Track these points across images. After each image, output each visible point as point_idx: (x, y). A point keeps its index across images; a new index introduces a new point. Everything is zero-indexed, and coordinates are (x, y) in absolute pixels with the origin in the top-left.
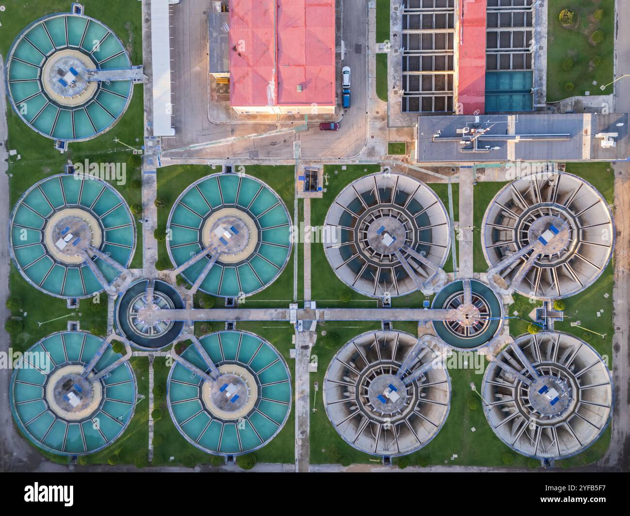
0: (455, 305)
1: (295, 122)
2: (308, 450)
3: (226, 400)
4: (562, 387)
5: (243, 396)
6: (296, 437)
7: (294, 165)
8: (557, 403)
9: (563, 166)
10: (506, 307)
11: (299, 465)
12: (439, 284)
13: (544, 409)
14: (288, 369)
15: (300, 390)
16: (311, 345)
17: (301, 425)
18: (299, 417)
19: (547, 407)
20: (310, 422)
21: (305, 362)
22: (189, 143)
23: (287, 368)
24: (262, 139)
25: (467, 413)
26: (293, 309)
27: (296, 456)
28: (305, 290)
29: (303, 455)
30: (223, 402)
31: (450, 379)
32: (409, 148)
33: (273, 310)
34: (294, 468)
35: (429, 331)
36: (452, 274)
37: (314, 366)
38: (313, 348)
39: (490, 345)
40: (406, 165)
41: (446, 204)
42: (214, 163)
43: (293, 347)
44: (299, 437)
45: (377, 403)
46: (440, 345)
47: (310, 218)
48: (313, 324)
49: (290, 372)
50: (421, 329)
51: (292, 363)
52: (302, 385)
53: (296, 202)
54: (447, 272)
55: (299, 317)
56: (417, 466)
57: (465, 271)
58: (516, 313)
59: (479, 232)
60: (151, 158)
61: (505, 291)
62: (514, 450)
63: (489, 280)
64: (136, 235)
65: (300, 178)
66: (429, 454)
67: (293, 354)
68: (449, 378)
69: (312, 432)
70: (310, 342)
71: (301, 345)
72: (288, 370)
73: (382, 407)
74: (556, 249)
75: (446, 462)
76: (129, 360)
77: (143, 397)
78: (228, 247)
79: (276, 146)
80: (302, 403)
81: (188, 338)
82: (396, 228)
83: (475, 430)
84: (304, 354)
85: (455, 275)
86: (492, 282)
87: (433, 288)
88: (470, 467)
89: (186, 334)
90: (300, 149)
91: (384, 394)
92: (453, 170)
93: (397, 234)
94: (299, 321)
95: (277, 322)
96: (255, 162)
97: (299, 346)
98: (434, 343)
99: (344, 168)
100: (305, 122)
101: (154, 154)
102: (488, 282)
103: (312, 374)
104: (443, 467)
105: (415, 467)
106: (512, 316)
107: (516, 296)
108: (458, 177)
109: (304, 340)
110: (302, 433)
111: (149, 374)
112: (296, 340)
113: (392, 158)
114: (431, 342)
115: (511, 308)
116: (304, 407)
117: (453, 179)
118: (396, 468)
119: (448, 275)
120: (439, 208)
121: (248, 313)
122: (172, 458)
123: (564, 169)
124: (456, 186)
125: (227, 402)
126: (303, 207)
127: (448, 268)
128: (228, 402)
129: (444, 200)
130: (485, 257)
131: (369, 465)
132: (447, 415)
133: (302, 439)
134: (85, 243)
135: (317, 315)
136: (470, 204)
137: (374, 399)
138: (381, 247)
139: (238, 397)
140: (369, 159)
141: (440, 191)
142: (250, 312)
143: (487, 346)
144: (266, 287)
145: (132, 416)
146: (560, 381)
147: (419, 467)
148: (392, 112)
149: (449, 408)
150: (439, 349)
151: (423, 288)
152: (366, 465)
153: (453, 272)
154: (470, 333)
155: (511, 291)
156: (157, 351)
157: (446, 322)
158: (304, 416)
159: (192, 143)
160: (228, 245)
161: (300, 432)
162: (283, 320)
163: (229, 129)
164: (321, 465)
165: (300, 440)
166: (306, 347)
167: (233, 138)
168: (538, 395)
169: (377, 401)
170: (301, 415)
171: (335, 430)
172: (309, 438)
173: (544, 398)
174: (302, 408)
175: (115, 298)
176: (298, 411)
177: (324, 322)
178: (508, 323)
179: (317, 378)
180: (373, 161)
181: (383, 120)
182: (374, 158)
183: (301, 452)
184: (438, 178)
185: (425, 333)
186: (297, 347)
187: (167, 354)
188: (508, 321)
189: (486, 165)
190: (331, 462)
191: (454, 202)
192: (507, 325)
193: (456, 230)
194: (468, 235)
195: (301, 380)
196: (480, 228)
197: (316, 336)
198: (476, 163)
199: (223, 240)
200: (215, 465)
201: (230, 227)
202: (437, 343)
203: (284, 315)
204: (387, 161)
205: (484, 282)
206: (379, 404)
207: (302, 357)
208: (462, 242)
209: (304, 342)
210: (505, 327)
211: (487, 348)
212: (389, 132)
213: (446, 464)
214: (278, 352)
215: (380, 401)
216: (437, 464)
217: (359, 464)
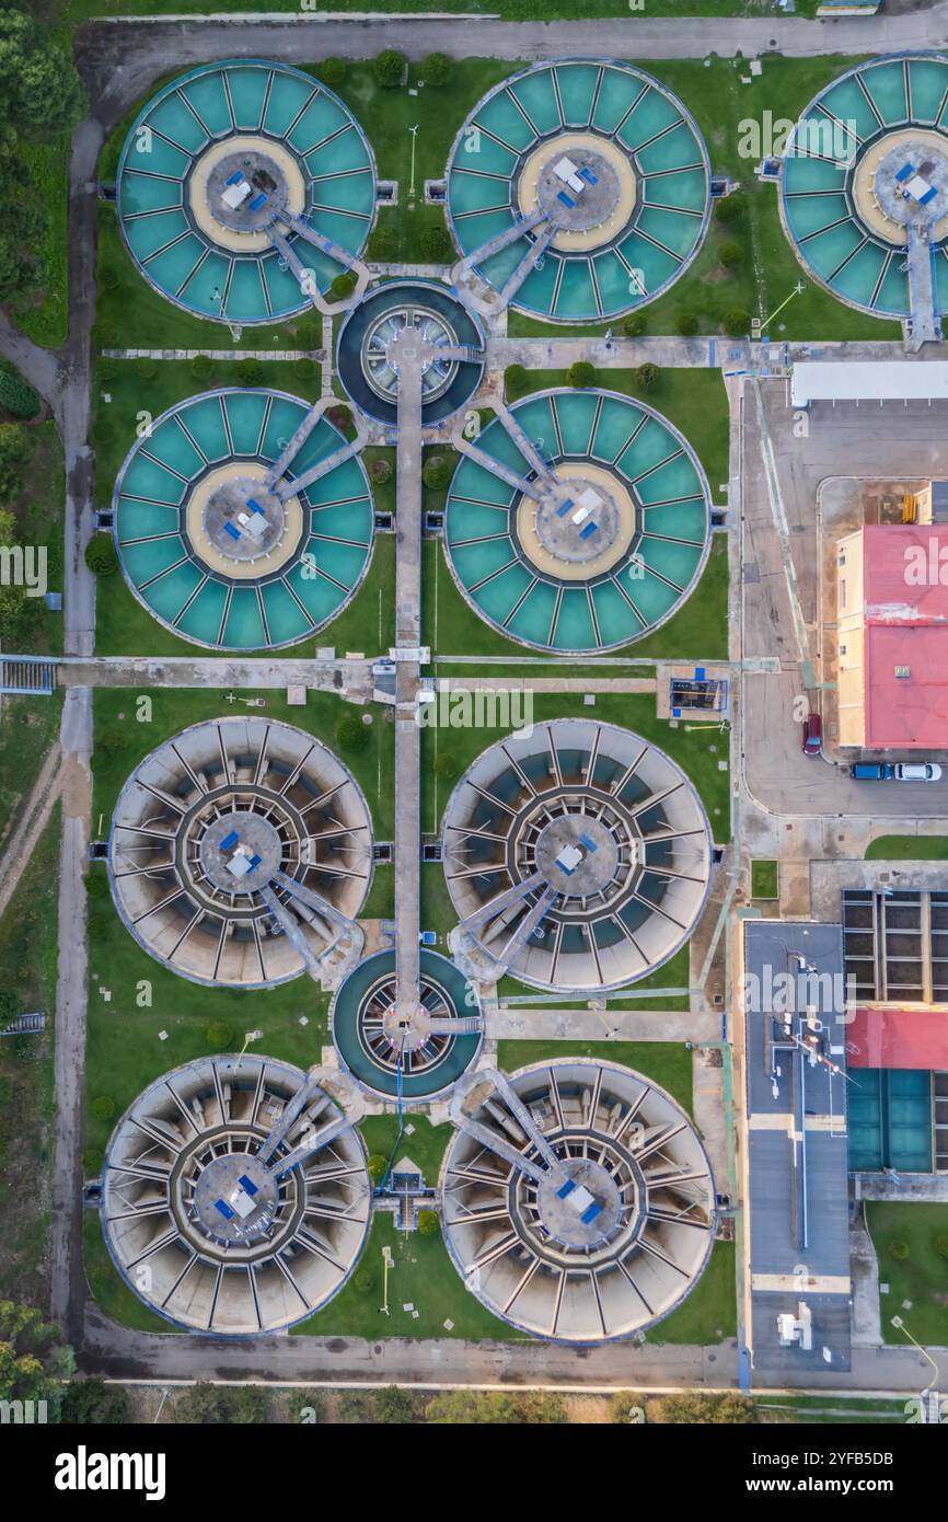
0: (427, 998)
1: (821, 662)
2: (122, 683)
3: (229, 514)
4: (255, 1227)
5: (238, 549)
6: (150, 660)
7: (728, 659)
8: (220, 1216)
9: (727, 1235)
10: (424, 1109)
11: (94, 665)
12: (473, 964)
13: (207, 1187)
14: (293, 644)
15: (249, 669)
16: (343, 691)
17: (175, 669)
18: (193, 665)
19: (212, 1194)
20: (182, 689)
21: (307, 680)
22: (774, 437)
23: (296, 641)
25: (198, 1023)
26: (421, 654)
27: (109, 660)
28: (458, 679)
29: (114, 675)
30: (225, 506)
31: (271, 987)
32: (766, 905)
33: (416, 611)
34: (86, 653)
35: (371, 944)
36: (493, 993)
37: (297, 697)
38: (337, 696)
39: (343, 1075)
40: (729, 898)
41: (644, 983)
42: (734, 487)
43: (339, 655)
44: (151, 666)
45: (221, 832)
46: (343, 965)
47: (614, 691)
48: (388, 695)
49: (286, 647)
50: (374, 925)
51: (307, 651)
52: (260, 673)
53: (648, 662)
54: (499, 982)
55: (403, 667)
56: (87, 914)
57: (503, 1022)
58: (410, 1129)
59: (583, 1054)
60: (743, 355)
61: (459, 1108)
62: (120, 1121)
63: (482, 1074)
64: (578, 324)
65: (700, 672)
66: (111, 940)
67: (325, 654)
68: (273, 985)
70: (348, 691)
71: (342, 670)
73: (213, 841)
74: (549, 1218)
75: (95, 977)
76: (315, 308)
77: (237, 337)
78: (552, 516)
79: (769, 621)
80: (222, 673)
81: (359, 433)
82: (594, 875)
83: (163, 1039)
84: (325, 677)
85: (491, 1001)
86: (477, 1080)
87: (464, 952)
88: (85, 1026)
89: (369, 429)
90: (763, 672)
91: (239, 844)
92: (718, 999)
93: (580, 878)
94: (393, 668)
95: (392, 621)
96: (734, 576)
97: (341, 666)
98: (347, 952)
99: (722, 766)
100: (821, 683)
101: (752, 363)
102: (477, 1070)
103: (283, 693)
104: (85, 971)
105: (85, 910)
106: (404, 1121)
107: (447, 1129)
108: (702, 1009)
109: (354, 678)
110: (159, 672)
111: (286, 350)
112: (355, 661)
113: (744, 868)
114: (349, 946)
115: (421, 1120)
116: (214, 675)
117: (698, 999)
118: (84, 869)
119: (491, 986)
120: (634, 968)
121: (412, 560)
122: (108, 398)
123: (721, 1238)
124: (683, 1005)
125: (225, 514)
126: (636, 675)
127: (507, 985)
128: (225, 517)
129: (652, 979)
130: (530, 1066)
131: (89, 813)
132: (193, 980)
133: (146, 672)
135: (406, 704)
136: (645, 1035)
137: (230, 824)
138: (551, 843)
139: (237, 538)
140: (742, 819)
141: (672, 972)
142: (414, 564)
143: (340, 1067)
144: (466, 598)
145: (196, 316)
146: (267, 1223)
147: (84, 918)
148: (843, 868)
149: (208, 985)
150: (334, 963)
151: (464, 931)
152: (91, 807)
153: (499, 996)
154: (367, 1031)
155: (458, 1119)
156: (334, 367)
157: (394, 978)
158: (196, 676)
159: (775, 444)
160: (557, 518)
161: (162, 667)
162: (397, 634)
163: (806, 522)
164: (91, 711)
165: (144, 668)
166: (338, 681)
167: (786, 530)
168: (237, 1174)
169: (226, 831)
170: (196, 669)
171: (163, 741)
172: (147, 686)
173: (230, 1186)
174: (213, 672)
175: (446, 279)
176: (204, 664)
177: (390, 721)
178: (388, 1112)
179: (274, 704)
180: (737, 828)
181: (827, 850)
182: (744, 829)
183: (120, 669)
184: (700, 967)
185: (369, 934)
186: (339, 661)
187: (327, 390)
188: (394, 1112)
189: (728, 1070)
190: (96, 733)
191: (650, 999)
192: (385, 1110)
193: (589, 1004)
194: (578, 1030)
195: (271, 670)
196: (592, 1056)
197: (362, 703)
198: (732, 1049)
199: (567, 506)
200: (91, 488)
201: (596, 522)
202: (347, 960)
203: (407, 635)
204: (737, 857)
205: (477, 1062)
206: (220, 835)
207: (319, 674)
208: (561, 1016)
209: (350, 678)
210: (381, 1106)
211: (337, 1067)
212: (799, 863)
213: (90, 976)
214: (329, 623)
215: (225, 837)
216: (90, 957)
217: (92, 791)
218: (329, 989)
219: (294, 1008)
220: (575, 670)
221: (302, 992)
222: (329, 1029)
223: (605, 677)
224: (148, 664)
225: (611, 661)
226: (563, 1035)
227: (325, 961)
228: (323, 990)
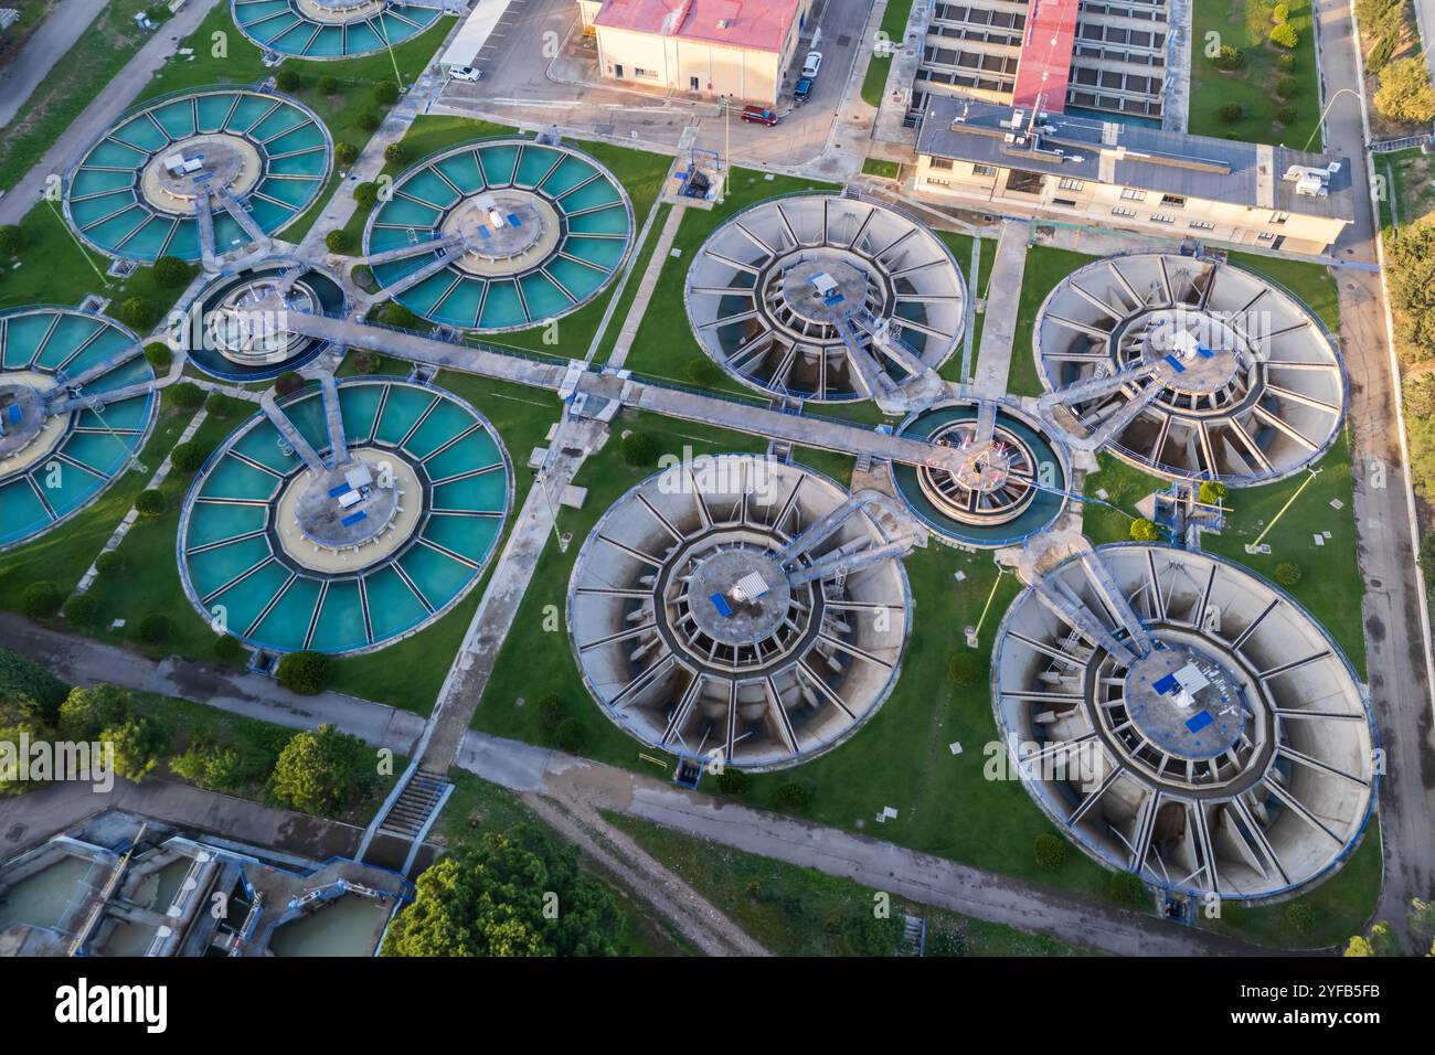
0: (953, 439)
1: (698, 103)
2: (480, 689)
3: (333, 518)
4: (1223, 688)
5: (377, 518)
6: (464, 648)
7: (673, 157)
8: (1208, 729)
9: (1222, 255)
10: (1079, 475)
11: (440, 720)
12: (921, 396)
13: (1167, 736)
14: (514, 490)
15: (523, 539)
16: (587, 451)
17: (488, 621)
18: (492, 600)
19: (1178, 733)
20: (515, 620)
21: (560, 483)
22: (496, 95)
23: (511, 487)
24: (629, 114)
25: (946, 697)
26: (575, 368)
27: (441, 699)
28: (616, 348)
29: (463, 698)
30: (321, 520)
31: (912, 602)
32: (905, 173)
33: (530, 364)
34: (421, 728)
35: (880, 485)
36: (955, 386)
37: (576, 497)
38: (590, 458)
39: (1030, 545)
40: (893, 195)
41: (964, 268)
42: (524, 126)
43: (546, 445)
44: (471, 649)
45: (706, 610)
46: (898, 518)
47: (674, 235)
48: (609, 406)
49: (513, 498)
50: (859, 476)
51: (527, 477)
52: (533, 528)
53: (656, 207)
54: (943, 378)
55: (583, 386)
56: (771, 815)
57: (989, 382)
58: (1102, 493)
59: (1030, 327)
60: (416, 101)
61: (1079, 441)
62: (1071, 840)
63: (1043, 413)
64: (321, 194)
65: (678, 175)
66: (814, 789)
67: (538, 457)
68: (910, 600)
69: (509, 646)
70: (589, 445)
71: (562, 447)
72: (511, 492)
73: (716, 623)
74: (1207, 385)
75: (860, 823)
76: (162, 389)
77: (143, 469)
78: (487, 243)
79: (652, 127)
80: (514, 568)
81: (317, 377)
82: (848, 281)
83: (958, 744)
84: (564, 464)
85: (963, 389)
86: (1050, 417)
87: (906, 401)
88: (930, 858)
89: (317, 370)
90: (694, 139)
91: (729, 594)
92: (987, 219)
93: (849, 291)
94: (579, 395)
95: (532, 389)
96: (603, 139)
97: (558, 446)
98: (885, 510)
99: (770, 177)
100: (718, 107)
101: (425, 97)
102: (1039, 417)
103: (566, 510)
104: (850, 838)
105: (764, 816)
106: (1093, 497)
107: (1103, 457)
108: (997, 231)
109: (577, 437)
110: (483, 641)
111: (188, 425)
112: (559, 434)
113: (868, 180)
114: (879, 508)
115: (1091, 482)
116: (514, 579)
117: (987, 232)
118: (707, 804)
119: (947, 385)
120: (949, 277)
121: (474, 357)
122: (119, 623)
123: (1225, 259)
124: (989, 246)
125: (331, 521)
126: (666, 217)
127: (950, 371)
128: (335, 523)
129: (961, 261)
130: (1038, 371)
131: (632, 776)
132: (888, 693)
133: (476, 657)
134: (217, 183)
135: (623, 391)
136: (1017, 276)
137: (701, 599)
138: (808, 306)
139: (365, 516)
140: (822, 174)
141: (958, 248)
142: (478, 355)
143: (1021, 546)
144: (535, 326)
145: (90, 505)
146: (1217, 672)
147: (774, 819)
148: (882, 122)
149: (897, 676)
150: (896, 526)
151: (883, 396)
152: (625, 772)
153: (959, 382)
154: (980, 507)
155: (1092, 444)
156: (235, 385)
157: (923, 468)
158: (507, 599)
159: (502, 96)
160: (490, 240)
161: (479, 636)
162: (545, 386)
163: (578, 91)
164: (498, 739)
165: (470, 657)
166: (575, 453)
167: (577, 103)
168: (1150, 694)
169: (708, 605)
170: (497, 597)
171: (572, 658)
172: (495, 659)
173: (1167, 707)
174: (510, 579)
175: (211, 277)
176: (497, 586)
177: (637, 415)
178: (1080, 510)
179: (576, 523)
180: (831, 178)
181: (865, 127)
182: (831, 175)
183: (459, 688)
184: (954, 225)
185: (870, 485)
186: (553, 446)
187: (254, 397)
188: (1081, 505)
189: (1057, 224)
190: (529, 740)
191: (981, 267)
192: (1077, 513)
193: (979, 311)
194: (1004, 324)
195: (534, 516)
196: (1034, 320)
197: (607, 436)
198: (1038, 217)
199: (483, 231)
200: (216, 670)
201: (509, 213)
202: (895, 512)
203: (550, 377)
204: (857, 183)
205: (1028, 415)
206: (712, 615)
207: (557, 470)
208: (988, 335)
209: (575, 440)
210: (1072, 516)
211: (1021, 551)
212: (872, 146)
213: (858, 831)
214: (505, 450)
215: (714, 608)
216: (830, 824)
217: (606, 766)
218: (926, 540)
219: (944, 583)
220: (642, 259)
221: (925, 569)
222: (973, 551)
223: (658, 239)
224: (468, 653)
225: (645, 232)
226: (1009, 338)
227: (893, 536)
228: (925, 546)
